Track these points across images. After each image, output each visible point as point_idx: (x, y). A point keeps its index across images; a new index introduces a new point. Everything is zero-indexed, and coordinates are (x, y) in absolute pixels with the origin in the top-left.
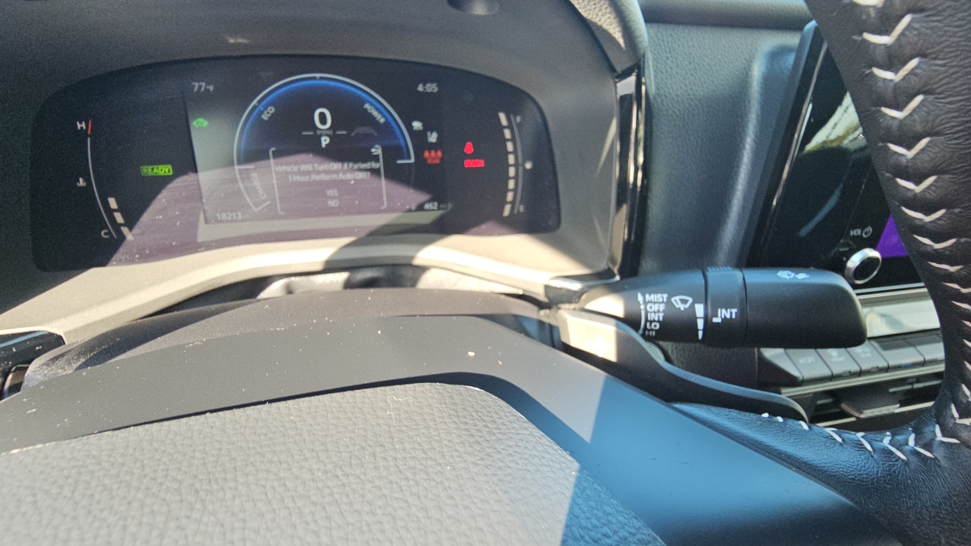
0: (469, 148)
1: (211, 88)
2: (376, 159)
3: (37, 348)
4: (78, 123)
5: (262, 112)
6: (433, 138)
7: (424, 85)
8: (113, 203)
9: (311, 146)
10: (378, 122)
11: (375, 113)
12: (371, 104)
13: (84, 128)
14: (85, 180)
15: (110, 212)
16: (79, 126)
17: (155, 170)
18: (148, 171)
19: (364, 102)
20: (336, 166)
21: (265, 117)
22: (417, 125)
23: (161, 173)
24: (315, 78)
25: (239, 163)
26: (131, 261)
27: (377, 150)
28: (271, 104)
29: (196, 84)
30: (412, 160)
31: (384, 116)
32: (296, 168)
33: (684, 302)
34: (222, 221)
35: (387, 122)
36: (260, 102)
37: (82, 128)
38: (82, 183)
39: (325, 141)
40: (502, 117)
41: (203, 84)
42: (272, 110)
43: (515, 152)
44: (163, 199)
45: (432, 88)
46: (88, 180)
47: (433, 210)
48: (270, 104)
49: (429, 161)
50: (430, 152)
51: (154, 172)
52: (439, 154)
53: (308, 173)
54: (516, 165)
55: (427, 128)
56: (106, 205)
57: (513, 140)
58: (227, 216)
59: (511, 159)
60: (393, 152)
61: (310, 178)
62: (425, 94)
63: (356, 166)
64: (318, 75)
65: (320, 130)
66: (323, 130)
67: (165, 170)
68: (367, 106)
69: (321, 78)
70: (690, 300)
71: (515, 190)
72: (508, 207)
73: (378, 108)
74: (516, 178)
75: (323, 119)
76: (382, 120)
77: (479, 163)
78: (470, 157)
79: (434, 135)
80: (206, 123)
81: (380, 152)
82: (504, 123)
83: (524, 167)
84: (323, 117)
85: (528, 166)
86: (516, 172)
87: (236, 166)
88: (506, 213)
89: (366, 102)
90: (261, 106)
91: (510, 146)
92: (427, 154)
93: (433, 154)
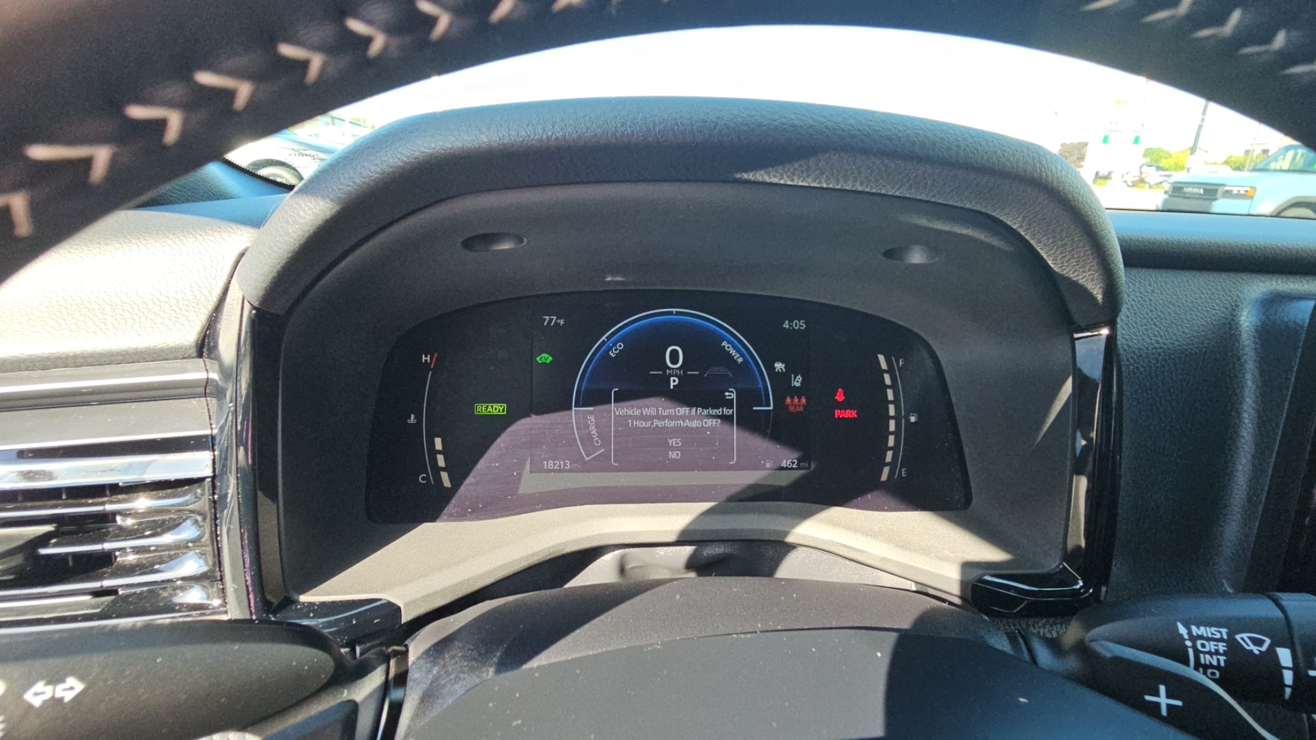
0: (840, 397)
1: (562, 322)
2: (729, 404)
3: (375, 621)
4: (424, 356)
5: (610, 349)
6: (797, 382)
7: (791, 321)
8: (438, 444)
9: (657, 388)
10: (733, 361)
11: (733, 352)
12: (729, 341)
13: (429, 361)
14: (416, 418)
15: (433, 453)
16: (424, 358)
17: (490, 409)
18: (482, 409)
20: (684, 410)
21: (613, 353)
22: (779, 366)
23: (495, 412)
24: (670, 313)
25: (578, 405)
26: (461, 516)
27: (732, 395)
28: (622, 340)
29: (547, 318)
30: (771, 408)
31: (742, 355)
32: (637, 412)
33: (1258, 643)
34: (549, 471)
35: (745, 362)
36: (608, 338)
37: (426, 360)
38: (412, 419)
39: (674, 382)
40: (881, 358)
41: (555, 318)
42: (620, 347)
43: (896, 402)
45: (800, 325)
46: (419, 418)
47: (792, 469)
48: (619, 339)
49: (791, 409)
50: (792, 398)
51: (488, 410)
52: (804, 400)
53: (651, 418)
54: (897, 418)
55: (791, 370)
56: (433, 444)
57: (894, 386)
58: (555, 464)
59: (892, 410)
60: (749, 397)
61: (652, 423)
62: (791, 332)
63: (705, 412)
64: (674, 310)
65: (670, 369)
66: (673, 369)
67: (498, 409)
68: (724, 344)
69: (678, 313)
70: (1267, 640)
71: (895, 449)
72: (886, 470)
73: (736, 346)
74: (897, 433)
75: (674, 358)
76: (740, 360)
77: (851, 413)
78: (841, 406)
79: (799, 378)
80: (550, 359)
81: (734, 396)
82: (884, 366)
83: (908, 421)
84: (674, 355)
85: (913, 419)
86: (898, 425)
87: (574, 409)
88: (884, 477)
89: (724, 339)
90: (610, 342)
91: (890, 394)
92: (788, 400)
93: (796, 400)
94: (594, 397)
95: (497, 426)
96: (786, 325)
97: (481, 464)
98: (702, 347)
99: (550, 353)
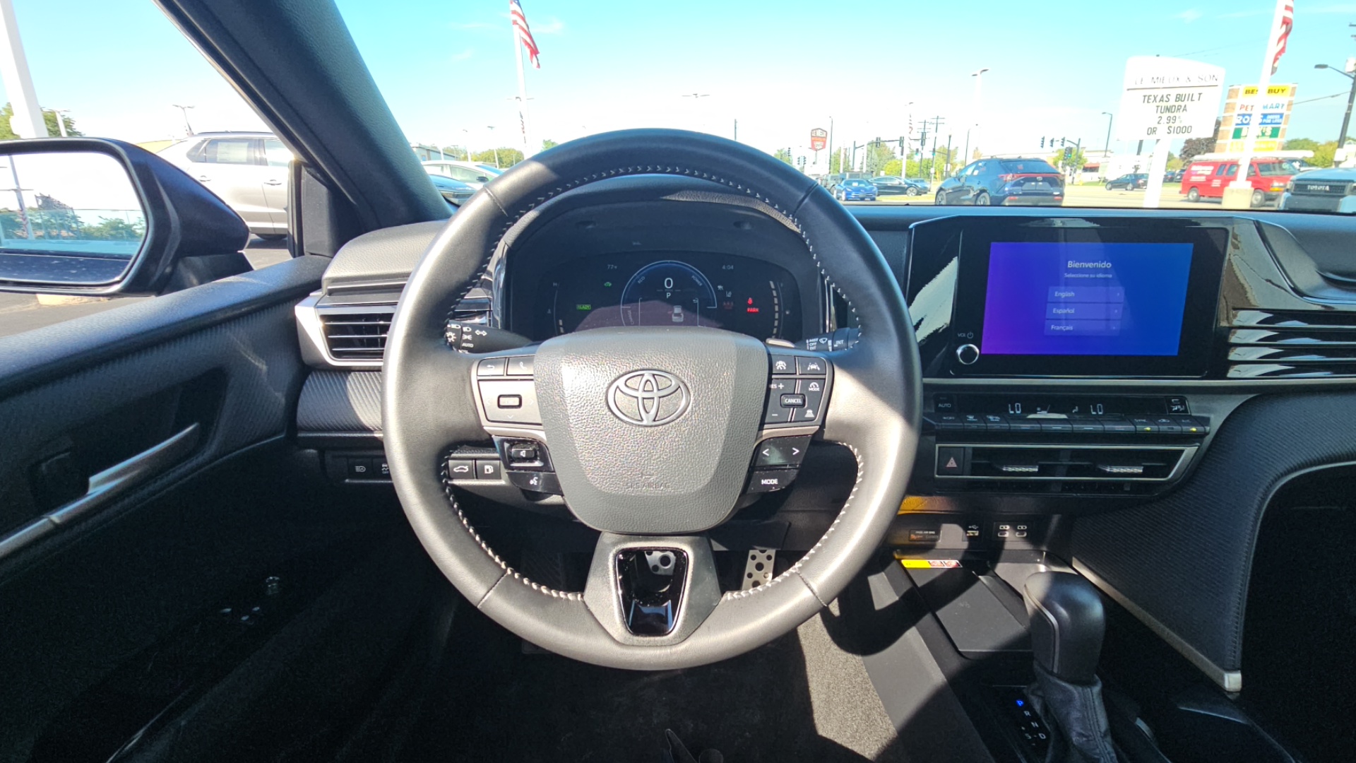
0: (750, 301)
1: (616, 267)
2: (695, 305)
5: (638, 279)
6: (729, 295)
7: (726, 266)
8: (561, 323)
9: (662, 297)
10: (698, 285)
11: (697, 281)
12: (695, 276)
15: (559, 327)
17: (583, 307)
18: (580, 307)
19: (692, 274)
20: (673, 308)
21: (640, 282)
22: (720, 287)
23: (585, 308)
24: (667, 263)
25: (623, 303)
29: (609, 266)
30: (716, 307)
31: (701, 282)
32: (651, 308)
33: (824, 340)
35: (703, 286)
36: (638, 274)
38: (549, 312)
39: (668, 295)
40: (772, 283)
42: (643, 278)
43: (779, 304)
44: (589, 318)
45: (731, 267)
46: (552, 311)
48: (643, 275)
49: (726, 308)
52: (732, 304)
54: (779, 312)
55: (726, 289)
56: (558, 323)
57: (778, 297)
59: (777, 308)
60: (705, 302)
62: (726, 271)
64: (669, 261)
65: (667, 289)
67: (587, 307)
68: (693, 277)
69: (671, 263)
70: (826, 339)
71: (778, 327)
73: (699, 278)
74: (779, 320)
75: (669, 283)
76: (701, 284)
77: (756, 310)
78: (751, 306)
79: (730, 293)
80: (610, 285)
81: (697, 301)
82: (773, 286)
83: (785, 313)
84: (669, 282)
85: (787, 313)
86: (780, 316)
87: (621, 307)
90: (638, 276)
91: (776, 301)
92: (725, 304)
93: (728, 304)
94: (630, 300)
95: (588, 312)
98: (682, 279)
99: (610, 282)
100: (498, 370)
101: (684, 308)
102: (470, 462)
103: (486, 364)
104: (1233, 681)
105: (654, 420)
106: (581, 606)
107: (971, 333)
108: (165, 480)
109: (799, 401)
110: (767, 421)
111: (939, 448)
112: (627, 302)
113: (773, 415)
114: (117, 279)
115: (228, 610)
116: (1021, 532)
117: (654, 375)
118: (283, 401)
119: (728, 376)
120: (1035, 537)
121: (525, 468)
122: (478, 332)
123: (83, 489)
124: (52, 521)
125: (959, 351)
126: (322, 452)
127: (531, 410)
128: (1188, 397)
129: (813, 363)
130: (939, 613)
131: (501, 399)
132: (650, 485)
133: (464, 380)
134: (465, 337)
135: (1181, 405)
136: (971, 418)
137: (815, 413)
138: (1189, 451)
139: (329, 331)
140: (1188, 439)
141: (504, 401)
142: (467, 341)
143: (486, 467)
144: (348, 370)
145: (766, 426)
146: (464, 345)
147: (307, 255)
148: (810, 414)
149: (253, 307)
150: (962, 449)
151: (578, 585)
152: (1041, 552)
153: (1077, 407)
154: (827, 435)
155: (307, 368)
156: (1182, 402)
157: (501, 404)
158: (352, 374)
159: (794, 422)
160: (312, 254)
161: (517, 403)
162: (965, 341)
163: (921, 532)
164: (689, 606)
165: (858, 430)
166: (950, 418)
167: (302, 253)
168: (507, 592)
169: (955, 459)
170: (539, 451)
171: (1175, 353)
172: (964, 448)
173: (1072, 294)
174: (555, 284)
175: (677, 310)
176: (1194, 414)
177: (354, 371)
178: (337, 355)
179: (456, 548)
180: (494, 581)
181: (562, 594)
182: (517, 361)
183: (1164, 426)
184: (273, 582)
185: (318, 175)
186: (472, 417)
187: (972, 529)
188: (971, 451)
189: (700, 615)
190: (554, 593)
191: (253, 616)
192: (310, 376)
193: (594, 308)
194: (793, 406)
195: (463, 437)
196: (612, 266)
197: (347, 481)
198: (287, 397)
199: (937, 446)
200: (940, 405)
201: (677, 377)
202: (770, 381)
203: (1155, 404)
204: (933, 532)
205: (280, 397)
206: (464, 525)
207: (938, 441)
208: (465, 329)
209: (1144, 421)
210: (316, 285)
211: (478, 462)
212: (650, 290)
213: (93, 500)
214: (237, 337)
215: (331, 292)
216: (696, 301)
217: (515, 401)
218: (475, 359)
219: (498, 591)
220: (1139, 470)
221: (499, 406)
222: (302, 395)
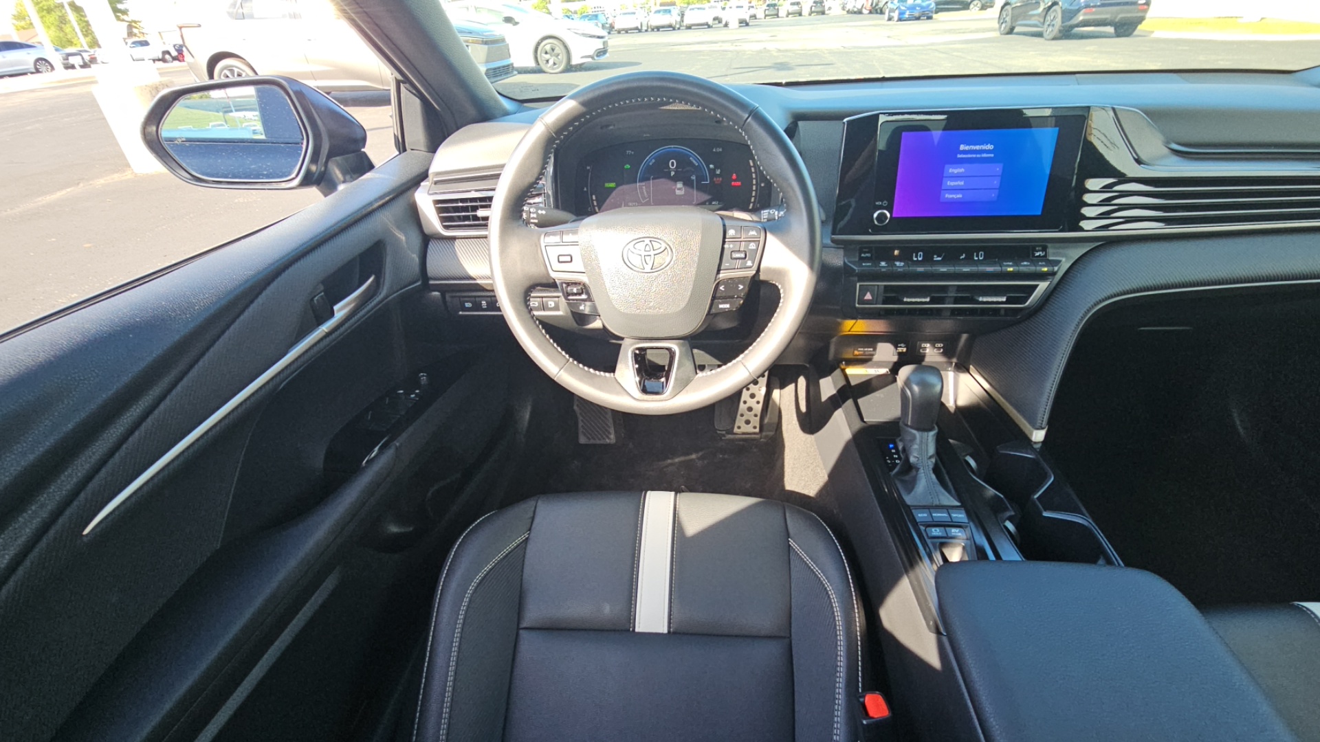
0: (734, 176)
2: (693, 181)
5: (650, 162)
6: (718, 172)
7: (716, 149)
8: (594, 197)
9: (667, 176)
10: (694, 164)
11: (694, 162)
12: (693, 158)
15: (592, 200)
17: (610, 184)
18: (607, 185)
20: (676, 184)
21: (651, 164)
22: (711, 166)
24: (671, 148)
25: (639, 182)
28: (654, 158)
29: (627, 151)
30: (708, 182)
31: (697, 162)
32: (660, 185)
35: (699, 165)
38: (585, 189)
39: (673, 173)
40: (751, 162)
42: (653, 161)
43: (756, 178)
44: (614, 194)
45: (720, 150)
46: (587, 189)
47: (716, 205)
49: (716, 182)
50: (717, 178)
52: (721, 179)
53: (664, 187)
54: (757, 184)
55: (716, 167)
56: (592, 198)
57: (756, 173)
59: (754, 182)
60: (700, 178)
62: (716, 152)
65: (671, 169)
67: (612, 185)
68: (691, 158)
69: (674, 147)
70: (774, 211)
71: (755, 197)
72: (751, 205)
73: (695, 159)
74: (756, 191)
75: (673, 164)
76: (697, 164)
77: (739, 183)
78: (735, 180)
79: (719, 171)
80: (629, 166)
82: (752, 165)
83: (760, 186)
84: (673, 163)
85: (763, 185)
86: (757, 188)
87: (638, 184)
88: (751, 207)
89: (691, 156)
90: (650, 159)
91: (754, 176)
92: (715, 179)
94: (645, 179)
95: (612, 189)
96: (714, 150)
97: (608, 201)
98: (683, 161)
99: (629, 164)
100: (556, 239)
101: (684, 184)
102: (539, 299)
103: (549, 235)
104: (1038, 436)
105: (652, 269)
106: (614, 380)
107: (885, 202)
108: (366, 310)
109: (743, 255)
110: (722, 268)
111: (860, 286)
112: (641, 181)
113: (725, 265)
114: (293, 175)
115: (402, 391)
116: (939, 348)
117: (651, 241)
118: (417, 260)
119: (695, 241)
120: (948, 353)
121: (577, 300)
122: (540, 212)
123: (332, 314)
124: (323, 330)
125: (875, 215)
126: (443, 295)
127: (577, 265)
128: (1049, 245)
129: (753, 230)
130: (860, 401)
131: (560, 257)
132: (650, 308)
133: (536, 246)
134: (532, 215)
135: (1042, 251)
136: (883, 264)
137: (753, 263)
138: (1043, 286)
139: (440, 210)
140: (1042, 277)
141: (562, 259)
142: (534, 218)
143: (550, 303)
144: (454, 238)
145: (721, 272)
146: (532, 221)
147: (409, 150)
148: (749, 263)
149: (391, 196)
150: (876, 287)
151: (612, 369)
152: (952, 363)
153: (964, 255)
154: (762, 277)
155: (427, 239)
156: (1044, 249)
157: (560, 260)
158: (457, 240)
159: (740, 268)
160: (412, 150)
161: (569, 260)
162: (881, 207)
163: (862, 349)
164: (676, 379)
165: (780, 273)
166: (868, 264)
167: (405, 150)
168: (570, 372)
169: (871, 293)
170: (584, 289)
171: (1039, 213)
172: (878, 286)
173: (962, 170)
174: (588, 168)
175: (680, 185)
176: (1051, 258)
177: (458, 238)
178: (446, 227)
179: (539, 346)
180: (562, 365)
181: (602, 373)
182: (568, 233)
183: (1026, 266)
184: (423, 377)
185: (414, 92)
186: (543, 268)
187: (901, 347)
188: (883, 287)
189: (684, 384)
190: (597, 372)
191: (416, 394)
192: (430, 243)
193: (617, 186)
194: (739, 258)
195: (538, 281)
196: (629, 152)
197: (461, 313)
198: (419, 258)
199: (858, 285)
200: (863, 255)
201: (665, 242)
202: (724, 242)
203: (1023, 251)
204: (872, 349)
205: (415, 258)
206: (543, 334)
207: (859, 281)
208: (532, 210)
209: (1011, 264)
210: (424, 176)
211: (544, 299)
212: (658, 171)
213: (339, 319)
214: (386, 220)
215: (436, 183)
216: (694, 178)
217: (568, 259)
218: (542, 232)
219: (566, 371)
220: (1004, 299)
221: (559, 262)
222: (428, 255)
